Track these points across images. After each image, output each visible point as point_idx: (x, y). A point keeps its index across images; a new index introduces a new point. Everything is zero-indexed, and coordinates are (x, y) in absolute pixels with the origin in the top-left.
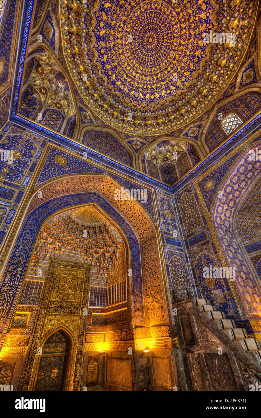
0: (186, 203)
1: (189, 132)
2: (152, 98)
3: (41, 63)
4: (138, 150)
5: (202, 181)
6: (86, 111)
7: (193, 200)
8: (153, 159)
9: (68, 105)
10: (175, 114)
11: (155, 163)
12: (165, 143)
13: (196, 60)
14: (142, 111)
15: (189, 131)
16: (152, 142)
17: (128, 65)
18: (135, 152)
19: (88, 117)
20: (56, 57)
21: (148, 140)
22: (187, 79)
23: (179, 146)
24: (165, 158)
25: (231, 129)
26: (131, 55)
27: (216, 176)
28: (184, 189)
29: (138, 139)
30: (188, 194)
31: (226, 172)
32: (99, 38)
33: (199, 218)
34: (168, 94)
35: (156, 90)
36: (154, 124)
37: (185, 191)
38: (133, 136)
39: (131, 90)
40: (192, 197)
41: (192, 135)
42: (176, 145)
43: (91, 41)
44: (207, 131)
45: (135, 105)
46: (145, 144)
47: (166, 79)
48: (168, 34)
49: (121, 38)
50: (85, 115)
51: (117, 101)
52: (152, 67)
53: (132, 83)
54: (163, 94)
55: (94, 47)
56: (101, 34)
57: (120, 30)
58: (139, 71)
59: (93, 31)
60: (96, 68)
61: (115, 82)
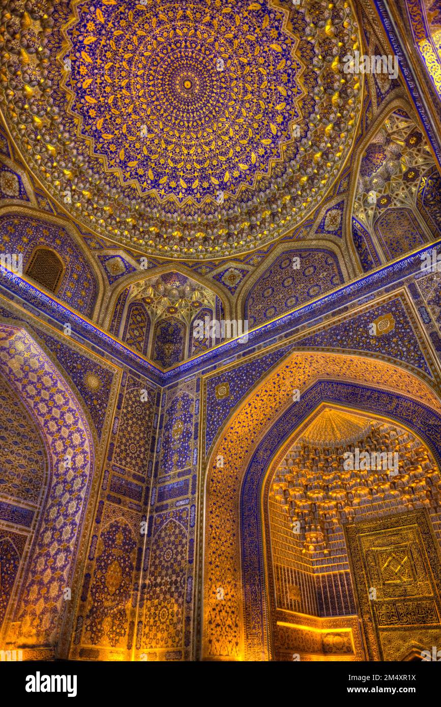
2: (282, 120)
3: (139, 297)
4: (340, 228)
6: (227, 270)
9: (202, 294)
16: (349, 183)
17: (208, 144)
18: (338, 240)
19: (237, 271)
20: (143, 273)
21: (342, 189)
23: (395, 133)
26: (197, 132)
29: (328, 206)
32: (155, 184)
34: (289, 80)
35: (271, 105)
38: (317, 212)
39: (247, 160)
41: (387, 87)
42: (390, 135)
43: (154, 199)
45: (274, 165)
46: (343, 202)
47: (259, 72)
48: (186, 47)
49: (168, 143)
50: (230, 277)
51: (250, 197)
52: (230, 95)
53: (238, 149)
54: (285, 91)
55: (162, 198)
56: (152, 177)
57: (156, 141)
58: (227, 125)
59: (144, 190)
60: (190, 206)
61: (222, 182)
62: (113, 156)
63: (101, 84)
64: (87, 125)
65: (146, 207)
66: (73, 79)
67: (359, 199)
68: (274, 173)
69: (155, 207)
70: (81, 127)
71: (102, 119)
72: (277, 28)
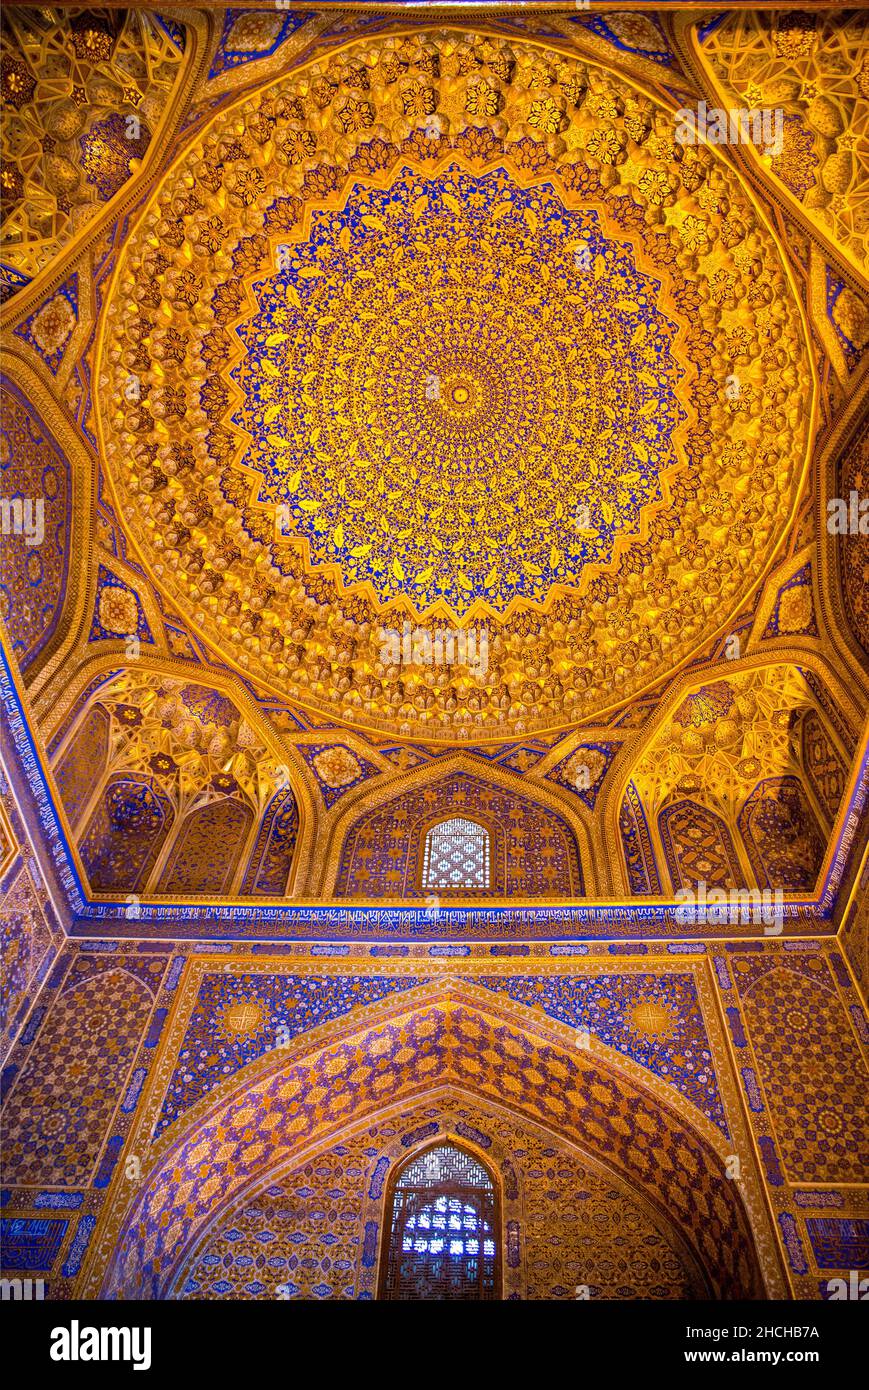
0: (95, 1023)
1: (325, 754)
2: (317, 528)
4: (105, 635)
5: (226, 981)
6: (76, 312)
7: (134, 1034)
8: (123, 721)
9: (44, 228)
10: (332, 650)
11: (115, 739)
12: (222, 709)
13: (513, 578)
14: (249, 524)
15: (328, 747)
16: (181, 657)
18: (86, 633)
19: (63, 338)
20: (191, 95)
21: (173, 636)
22: (454, 596)
23: (252, 767)
24: (169, 759)
25: (446, 875)
26: (381, 357)
27: (292, 1005)
28: (134, 954)
29: (146, 597)
30: (131, 987)
31: (331, 1016)
32: (350, 217)
33: (94, 1138)
34: (370, 570)
35: (349, 519)
36: (245, 607)
37: (131, 965)
38: (138, 569)
39: (281, 429)
40: (140, 1014)
41: (323, 774)
42: (248, 754)
43: (324, 194)
44: (380, 808)
45: (249, 481)
46: (152, 641)
47: (405, 526)
48: (511, 440)
49: (402, 296)
50: (57, 318)
51: (208, 404)
52: (401, 455)
53: (309, 418)
54: (358, 555)
55: (314, 215)
56: (367, 220)
57: (421, 279)
58: (359, 420)
59: (356, 189)
60: (258, 259)
61: (265, 353)
63: (579, 283)
64: (550, 201)
65: (321, 165)
66: (625, 258)
68: (233, 476)
69: (307, 185)
70: (559, 191)
71: (533, 231)
72: (448, 592)
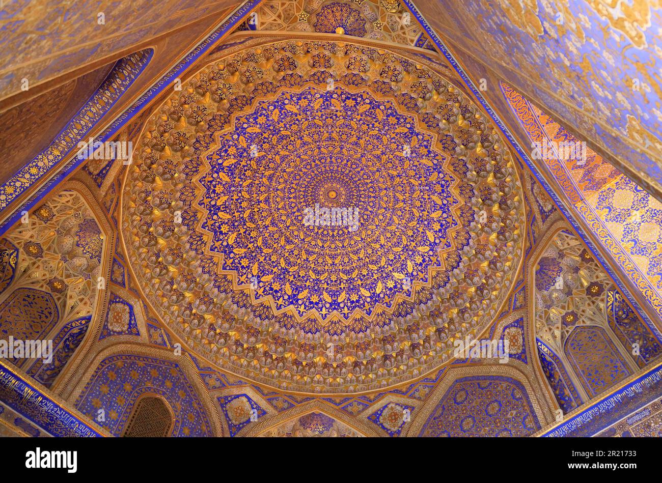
2: (439, 228)
6: (386, 407)
13: (393, 120)
15: (537, 201)
16: (525, 299)
17: (356, 253)
21: (517, 304)
22: (425, 143)
26: (342, 241)
29: (504, 322)
32: (293, 300)
34: (443, 191)
35: (425, 213)
43: (291, 317)
45: (434, 274)
46: (522, 319)
47: (410, 183)
49: (309, 253)
50: (391, 416)
51: (409, 310)
52: (380, 204)
53: (391, 257)
54: (440, 200)
55: (301, 316)
56: (289, 293)
57: (296, 252)
58: (377, 233)
59: (279, 308)
60: (335, 323)
61: (374, 293)
62: (244, 271)
63: (237, 199)
64: (218, 241)
65: (281, 327)
67: (540, 317)
68: (436, 283)
69: (292, 326)
70: (210, 244)
72: (426, 147)
